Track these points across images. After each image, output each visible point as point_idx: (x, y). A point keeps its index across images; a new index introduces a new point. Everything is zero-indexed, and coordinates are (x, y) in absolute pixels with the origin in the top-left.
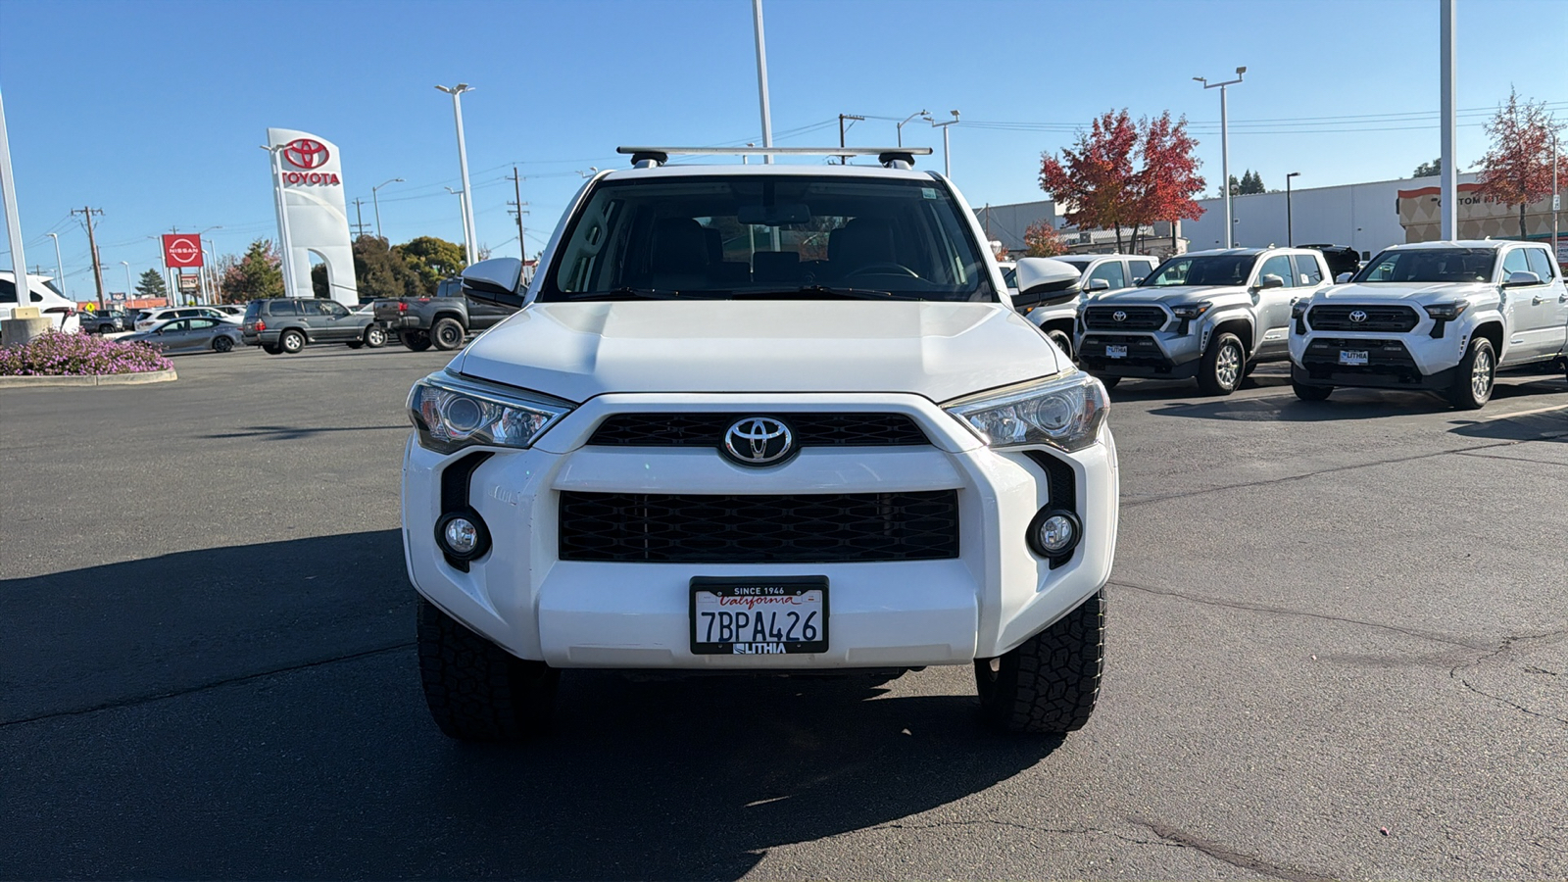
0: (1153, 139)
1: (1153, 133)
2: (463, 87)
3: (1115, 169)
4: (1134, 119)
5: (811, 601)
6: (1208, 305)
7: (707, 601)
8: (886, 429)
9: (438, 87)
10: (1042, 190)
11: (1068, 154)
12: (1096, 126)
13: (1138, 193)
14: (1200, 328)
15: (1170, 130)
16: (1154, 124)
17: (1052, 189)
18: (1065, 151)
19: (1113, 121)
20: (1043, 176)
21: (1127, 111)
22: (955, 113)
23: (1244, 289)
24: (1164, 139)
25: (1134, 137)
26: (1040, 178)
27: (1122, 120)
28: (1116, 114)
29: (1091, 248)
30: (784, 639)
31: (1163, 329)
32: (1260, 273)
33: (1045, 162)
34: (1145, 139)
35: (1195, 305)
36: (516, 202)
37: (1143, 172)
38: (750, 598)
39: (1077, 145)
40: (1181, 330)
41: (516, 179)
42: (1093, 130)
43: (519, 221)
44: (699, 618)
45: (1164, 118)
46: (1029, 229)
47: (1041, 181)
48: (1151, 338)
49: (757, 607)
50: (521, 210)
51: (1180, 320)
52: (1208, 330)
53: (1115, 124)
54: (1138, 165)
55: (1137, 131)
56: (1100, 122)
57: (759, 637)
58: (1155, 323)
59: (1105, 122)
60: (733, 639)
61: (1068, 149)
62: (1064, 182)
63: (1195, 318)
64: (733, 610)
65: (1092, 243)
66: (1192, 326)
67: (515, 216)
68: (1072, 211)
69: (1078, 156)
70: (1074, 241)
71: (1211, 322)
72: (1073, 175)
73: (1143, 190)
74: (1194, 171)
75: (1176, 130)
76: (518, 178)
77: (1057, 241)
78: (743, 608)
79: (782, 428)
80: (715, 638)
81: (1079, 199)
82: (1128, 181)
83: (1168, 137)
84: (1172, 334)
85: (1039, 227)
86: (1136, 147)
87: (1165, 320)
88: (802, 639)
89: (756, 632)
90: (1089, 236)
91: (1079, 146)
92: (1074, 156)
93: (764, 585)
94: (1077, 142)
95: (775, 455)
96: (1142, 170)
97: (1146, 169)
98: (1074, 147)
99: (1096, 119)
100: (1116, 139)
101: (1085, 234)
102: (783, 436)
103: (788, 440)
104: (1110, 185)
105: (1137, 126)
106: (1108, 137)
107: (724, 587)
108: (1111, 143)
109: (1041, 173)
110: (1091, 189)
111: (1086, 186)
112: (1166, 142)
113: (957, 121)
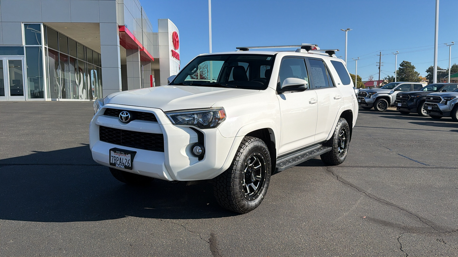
2: (349, 29)
5: (129, 157)
7: (113, 153)
8: (152, 117)
9: (341, 30)
30: (124, 165)
36: (379, 62)
38: (119, 154)
41: (380, 55)
43: (379, 68)
44: (111, 157)
49: (121, 156)
50: (381, 65)
57: (120, 164)
60: (116, 163)
64: (117, 156)
67: (378, 66)
76: (381, 55)
78: (118, 156)
79: (129, 114)
80: (113, 162)
88: (127, 166)
89: (120, 162)
93: (121, 151)
95: (127, 121)
102: (128, 116)
103: (130, 117)
107: (115, 150)
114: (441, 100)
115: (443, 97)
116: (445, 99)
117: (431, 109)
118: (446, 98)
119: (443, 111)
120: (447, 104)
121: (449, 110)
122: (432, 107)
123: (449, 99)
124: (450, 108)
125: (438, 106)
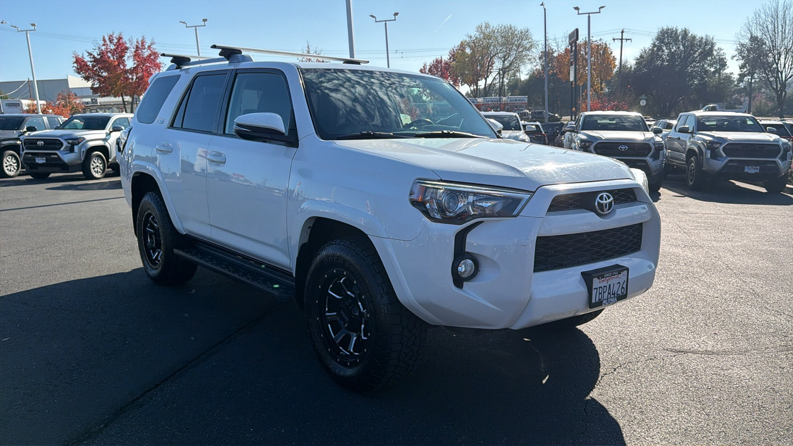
0: (138, 50)
1: (137, 47)
3: (118, 65)
4: (125, 39)
6: (83, 139)
10: (76, 73)
11: (90, 54)
12: (104, 40)
13: (132, 79)
14: (80, 149)
15: (146, 47)
16: (137, 42)
17: (81, 73)
18: (88, 52)
19: (114, 39)
20: (75, 65)
21: (122, 34)
22: (33, 25)
23: (104, 132)
24: (144, 51)
25: (127, 48)
26: (73, 67)
27: (120, 38)
28: (116, 35)
29: (99, 107)
31: (62, 149)
32: (112, 125)
33: (76, 57)
34: (133, 50)
35: (77, 139)
37: (134, 68)
39: (95, 49)
40: (71, 150)
42: (103, 42)
45: (143, 40)
46: (59, 94)
47: (75, 68)
48: (56, 154)
51: (70, 145)
52: (84, 150)
53: (116, 41)
54: (130, 64)
55: (128, 45)
56: (107, 39)
58: (58, 147)
59: (109, 39)
61: (90, 52)
62: (89, 69)
63: (77, 144)
65: (99, 104)
66: (76, 148)
68: (96, 86)
69: (96, 56)
70: (87, 103)
71: (86, 146)
72: (93, 66)
73: (135, 77)
74: (161, 68)
75: (149, 47)
77: (78, 102)
81: (98, 80)
82: (126, 72)
83: (146, 50)
84: (67, 152)
85: (66, 94)
86: (128, 55)
87: (62, 145)
90: (97, 100)
91: (96, 50)
92: (94, 56)
94: (95, 48)
96: (133, 66)
97: (135, 66)
98: (93, 50)
99: (104, 37)
100: (117, 48)
101: (94, 99)
104: (117, 73)
105: (128, 42)
106: (113, 47)
108: (115, 50)
109: (74, 63)
110: (105, 74)
111: (102, 73)
112: (145, 52)
113: (35, 30)
114: (62, 144)
115: (65, 140)
116: (69, 143)
117: (45, 161)
118: (70, 141)
119: (70, 163)
120: (75, 151)
121: (80, 162)
122: (46, 158)
123: (76, 141)
124: (81, 157)
125: (59, 156)
